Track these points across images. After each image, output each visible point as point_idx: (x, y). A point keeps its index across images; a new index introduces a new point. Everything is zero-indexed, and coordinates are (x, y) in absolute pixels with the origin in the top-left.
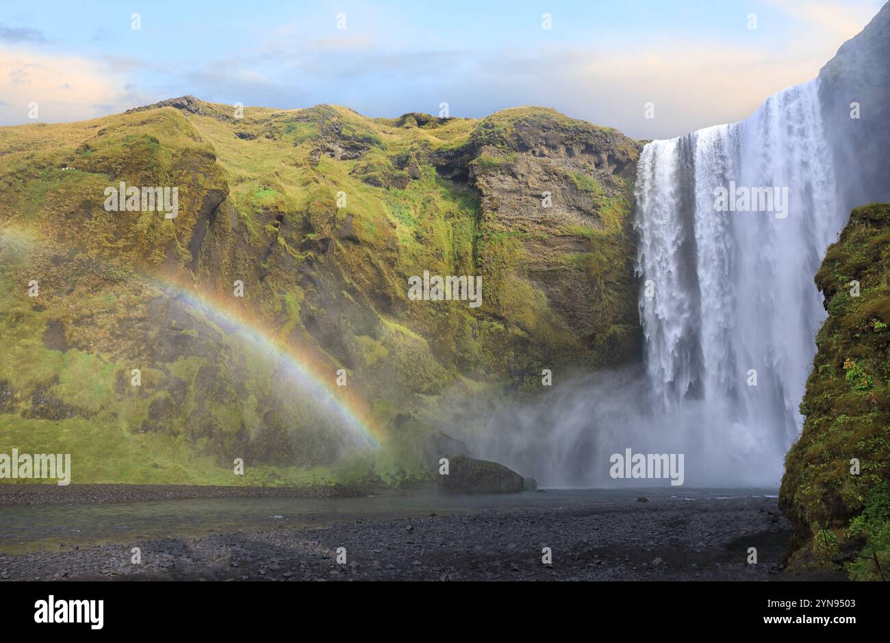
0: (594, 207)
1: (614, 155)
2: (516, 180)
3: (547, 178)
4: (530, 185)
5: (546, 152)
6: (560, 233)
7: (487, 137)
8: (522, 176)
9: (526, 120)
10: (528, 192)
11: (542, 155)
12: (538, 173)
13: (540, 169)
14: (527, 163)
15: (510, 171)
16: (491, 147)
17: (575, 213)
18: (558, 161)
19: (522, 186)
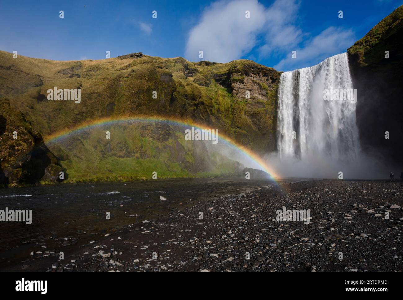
0: (266, 94)
1: (272, 77)
2: (243, 85)
3: (253, 84)
4: (248, 86)
5: (253, 76)
6: (257, 102)
7: (235, 70)
8: (245, 83)
9: (247, 65)
10: (247, 88)
11: (251, 77)
12: (250, 83)
13: (251, 81)
14: (247, 79)
15: (242, 82)
16: (236, 74)
17: (261, 95)
18: (256, 78)
19: (245, 87)
